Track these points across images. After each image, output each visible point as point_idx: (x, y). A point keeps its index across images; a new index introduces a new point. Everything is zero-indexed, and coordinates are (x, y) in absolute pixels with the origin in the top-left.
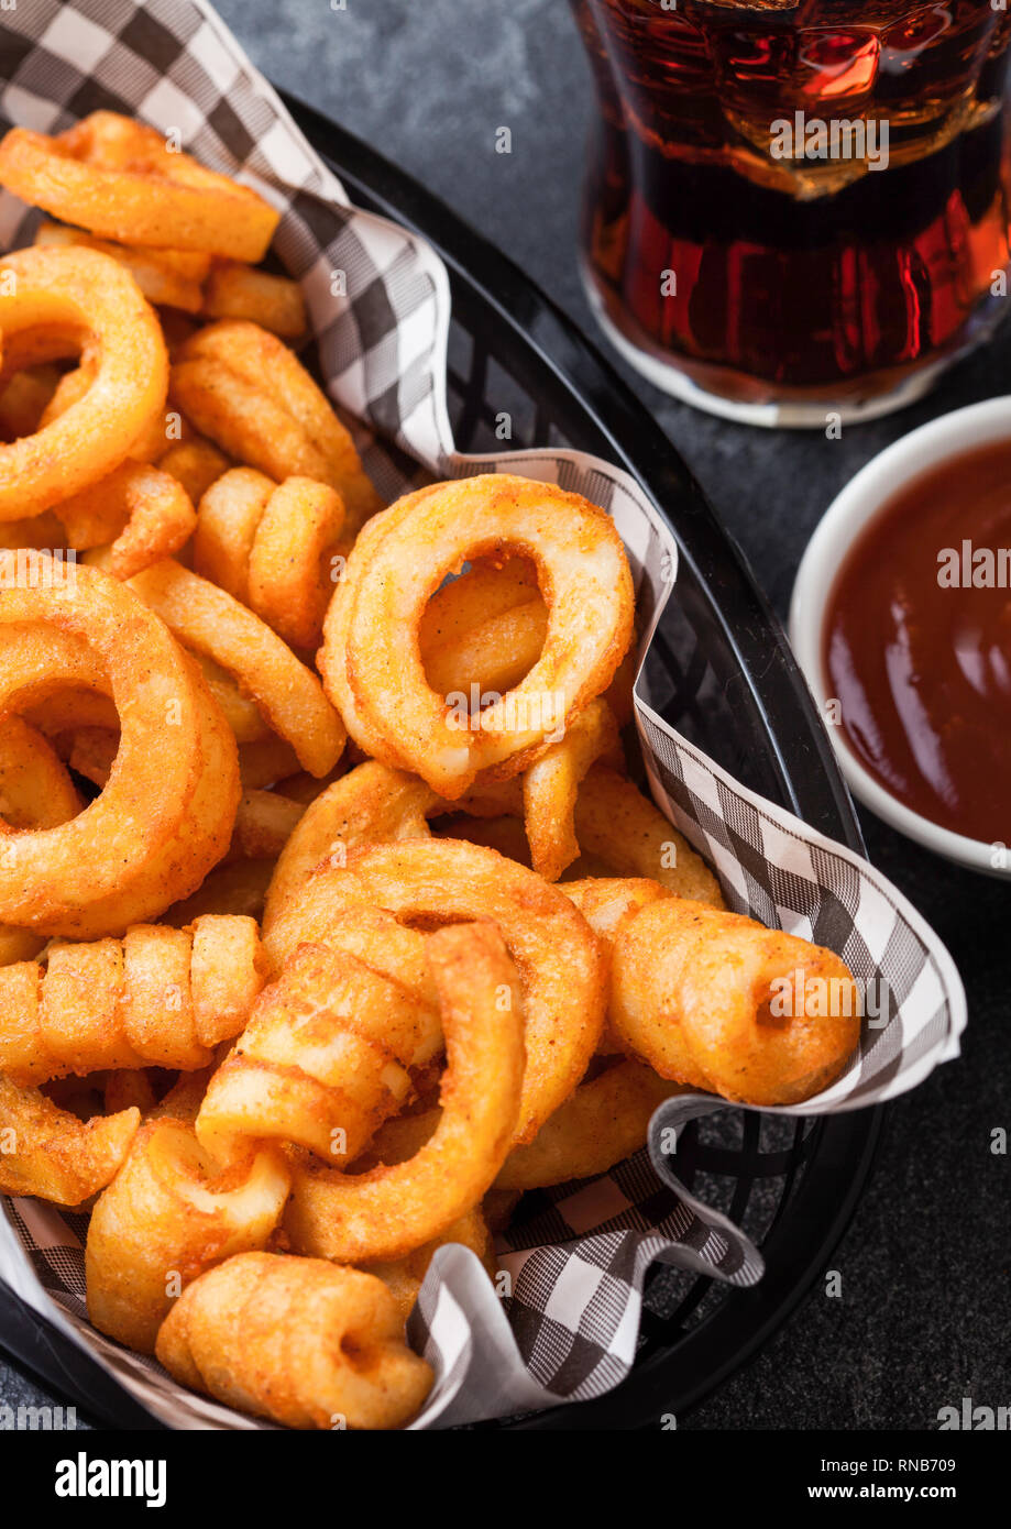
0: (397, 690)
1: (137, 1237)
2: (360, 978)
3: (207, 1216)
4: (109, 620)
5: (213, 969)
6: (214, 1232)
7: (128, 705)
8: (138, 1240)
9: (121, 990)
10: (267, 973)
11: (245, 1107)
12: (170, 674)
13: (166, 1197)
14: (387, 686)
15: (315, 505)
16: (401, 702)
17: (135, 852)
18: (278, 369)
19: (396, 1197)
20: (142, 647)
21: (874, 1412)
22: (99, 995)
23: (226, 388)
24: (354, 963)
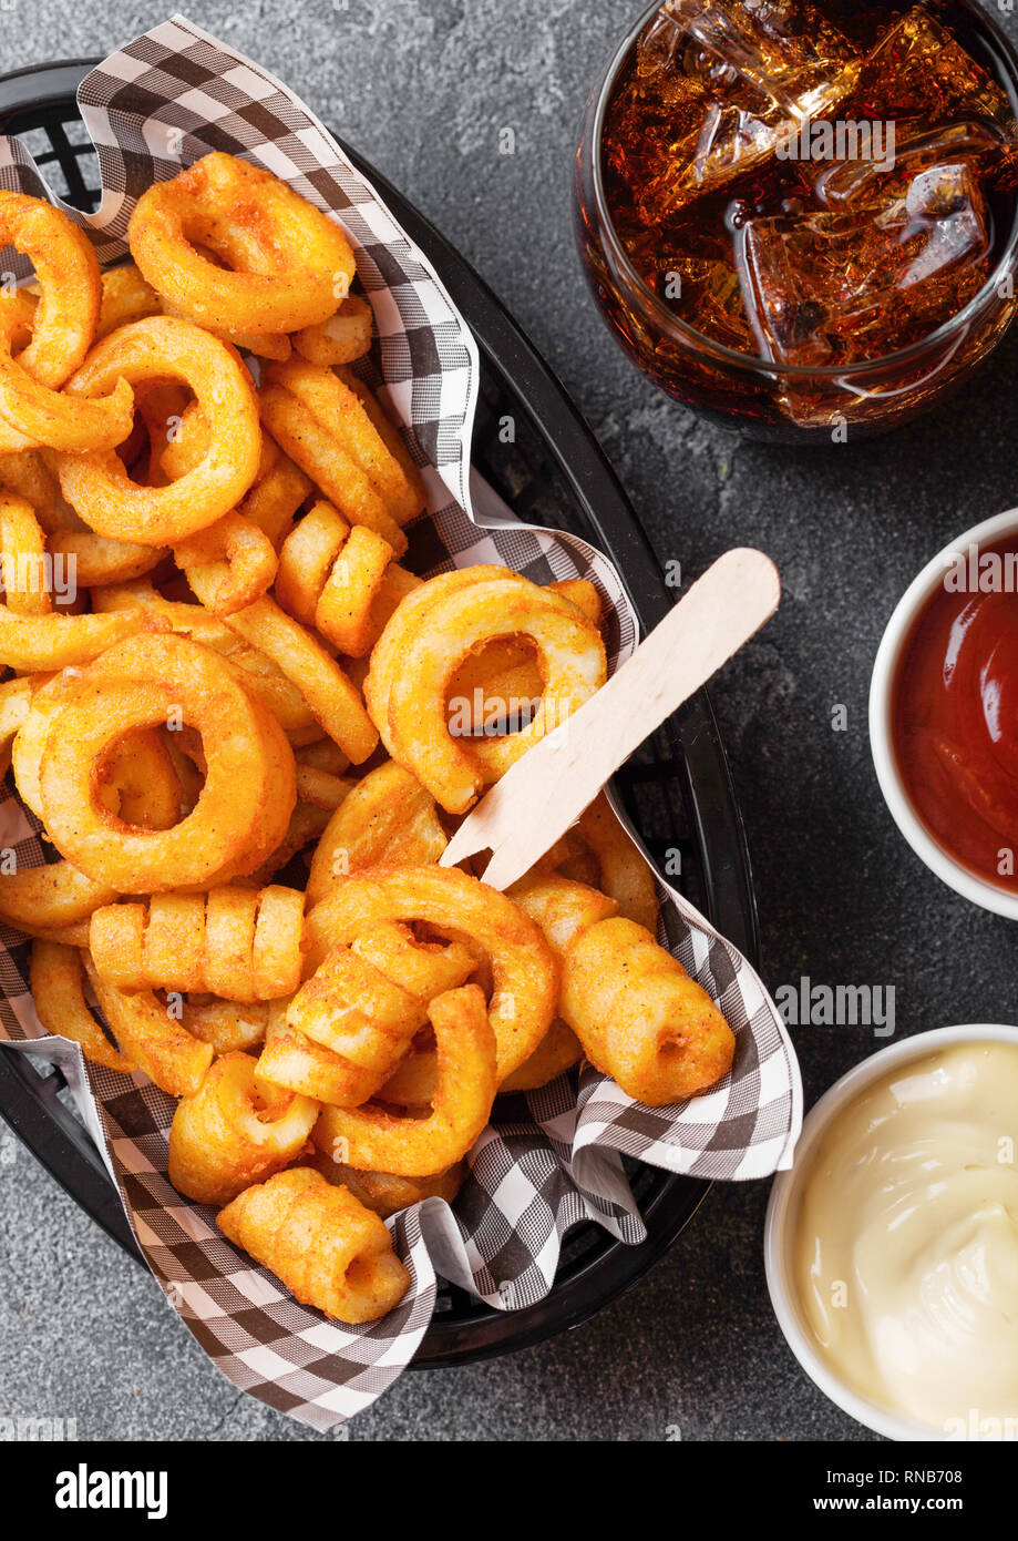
0: (426, 742)
1: (206, 1147)
2: (380, 987)
3: (258, 1147)
4: (202, 694)
5: (270, 949)
6: (262, 1156)
7: (213, 757)
8: (207, 1151)
9: (202, 952)
10: (312, 956)
11: (291, 1082)
12: (246, 736)
13: (229, 1132)
14: (418, 738)
15: (371, 572)
16: (428, 752)
17: (214, 858)
18: (352, 424)
19: (396, 1146)
20: (225, 715)
21: (746, 1268)
22: (186, 953)
23: (310, 438)
24: (378, 976)
